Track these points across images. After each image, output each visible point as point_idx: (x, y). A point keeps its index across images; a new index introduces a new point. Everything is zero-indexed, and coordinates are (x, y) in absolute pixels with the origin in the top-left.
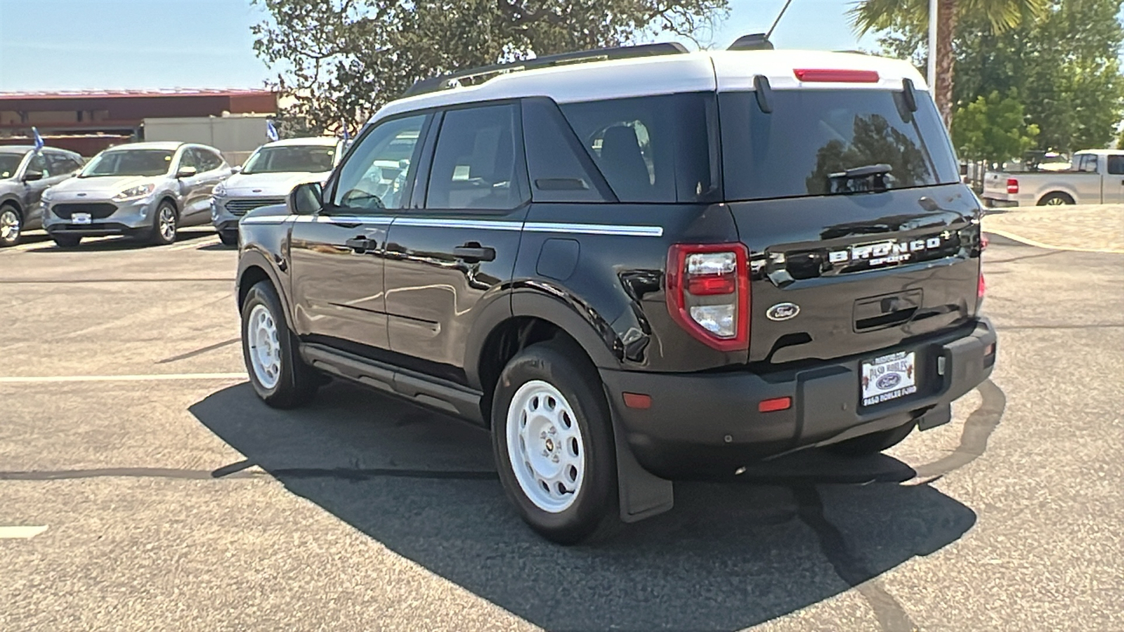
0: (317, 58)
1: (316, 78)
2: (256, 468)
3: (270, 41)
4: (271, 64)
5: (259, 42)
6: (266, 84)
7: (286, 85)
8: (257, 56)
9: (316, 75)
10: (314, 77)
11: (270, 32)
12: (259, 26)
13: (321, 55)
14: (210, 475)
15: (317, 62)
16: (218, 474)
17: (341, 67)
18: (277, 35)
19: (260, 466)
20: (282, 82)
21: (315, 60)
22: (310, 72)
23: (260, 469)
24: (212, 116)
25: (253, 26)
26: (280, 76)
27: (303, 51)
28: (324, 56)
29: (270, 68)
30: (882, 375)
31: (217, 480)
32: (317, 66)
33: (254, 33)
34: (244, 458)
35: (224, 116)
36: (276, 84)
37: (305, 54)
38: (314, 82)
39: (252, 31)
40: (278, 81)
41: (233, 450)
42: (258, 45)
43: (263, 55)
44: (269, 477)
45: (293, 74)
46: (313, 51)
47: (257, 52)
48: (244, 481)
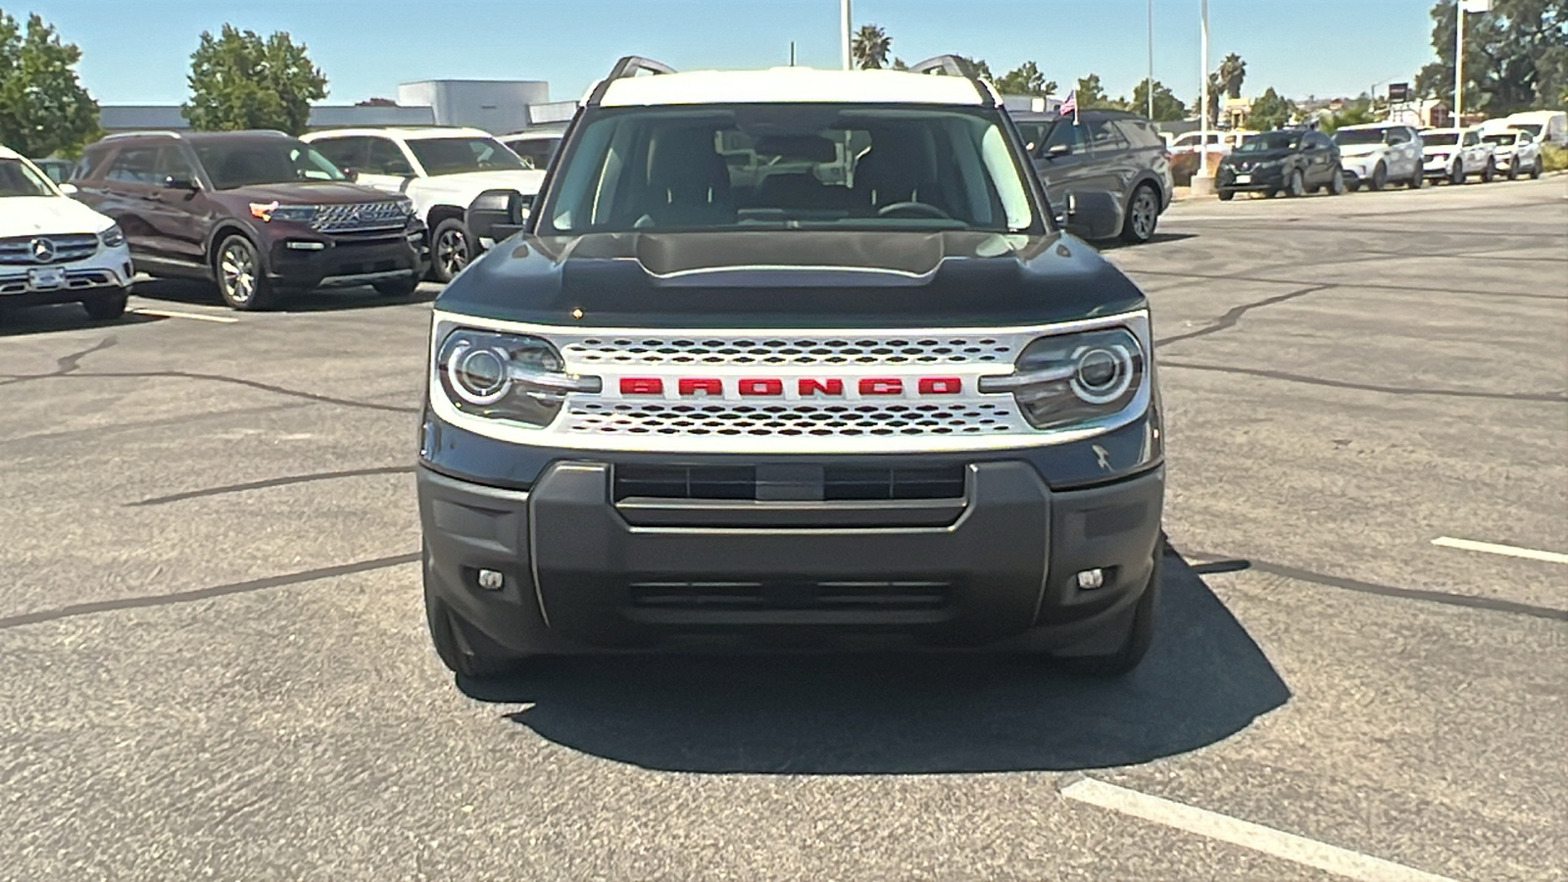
2: (1192, 563)
14: (1253, 564)
16: (1244, 565)
19: (1186, 564)
23: (1187, 560)
31: (1246, 557)
34: (1204, 577)
41: (1215, 591)
44: (1178, 549)
48: (1211, 550)
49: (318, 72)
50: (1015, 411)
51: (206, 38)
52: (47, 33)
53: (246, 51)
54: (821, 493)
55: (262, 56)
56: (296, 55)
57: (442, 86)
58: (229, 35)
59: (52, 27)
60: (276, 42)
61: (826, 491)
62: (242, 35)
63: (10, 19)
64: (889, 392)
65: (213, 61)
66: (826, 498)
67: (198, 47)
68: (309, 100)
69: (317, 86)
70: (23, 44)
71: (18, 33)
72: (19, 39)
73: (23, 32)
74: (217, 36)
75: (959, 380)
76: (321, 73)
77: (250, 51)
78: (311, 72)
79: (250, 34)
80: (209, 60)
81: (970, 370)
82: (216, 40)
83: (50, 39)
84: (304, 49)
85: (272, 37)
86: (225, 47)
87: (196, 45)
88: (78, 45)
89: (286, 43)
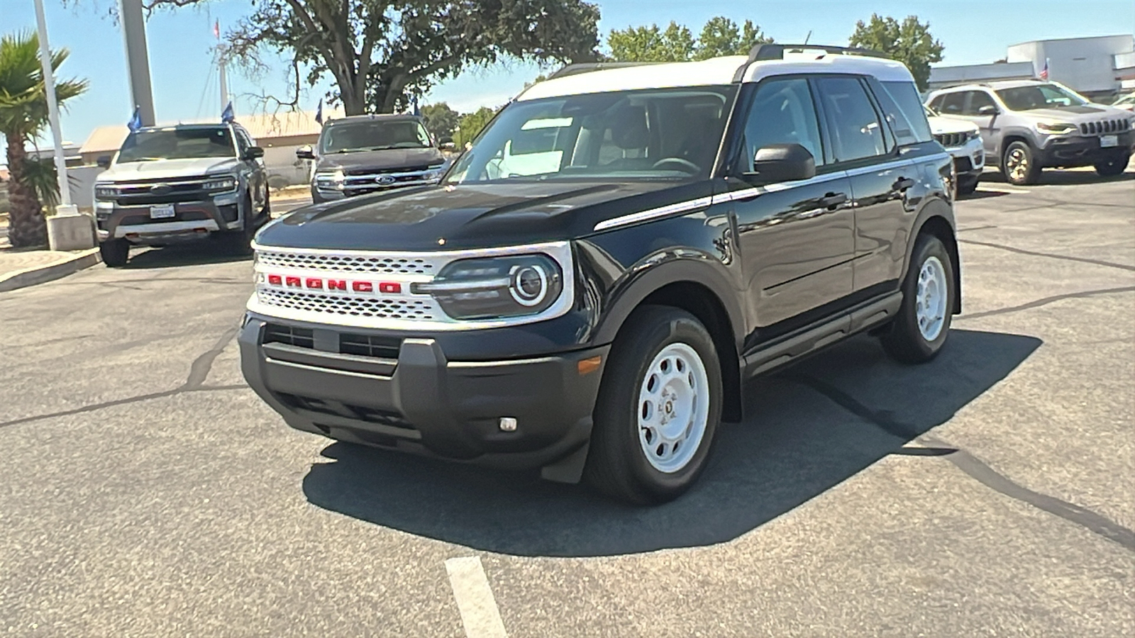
49: (937, 42)
50: (435, 305)
51: (861, 25)
52: (756, 32)
53: (887, 33)
54: (338, 348)
55: (898, 34)
56: (922, 30)
57: (1041, 44)
58: (876, 21)
59: (758, 27)
60: (908, 23)
61: (341, 349)
62: (885, 20)
63: (735, 26)
64: (365, 290)
65: (864, 41)
66: (341, 352)
67: (855, 32)
68: (930, 64)
69: (937, 52)
70: (741, 40)
71: (738, 34)
72: (738, 37)
73: (741, 33)
74: (868, 24)
75: (399, 285)
76: (939, 43)
77: (890, 33)
78: (931, 43)
79: (890, 20)
80: (861, 40)
81: (405, 279)
82: (867, 26)
83: (757, 36)
84: (927, 26)
85: (906, 20)
86: (872, 30)
87: (853, 30)
88: (774, 38)
89: (915, 24)
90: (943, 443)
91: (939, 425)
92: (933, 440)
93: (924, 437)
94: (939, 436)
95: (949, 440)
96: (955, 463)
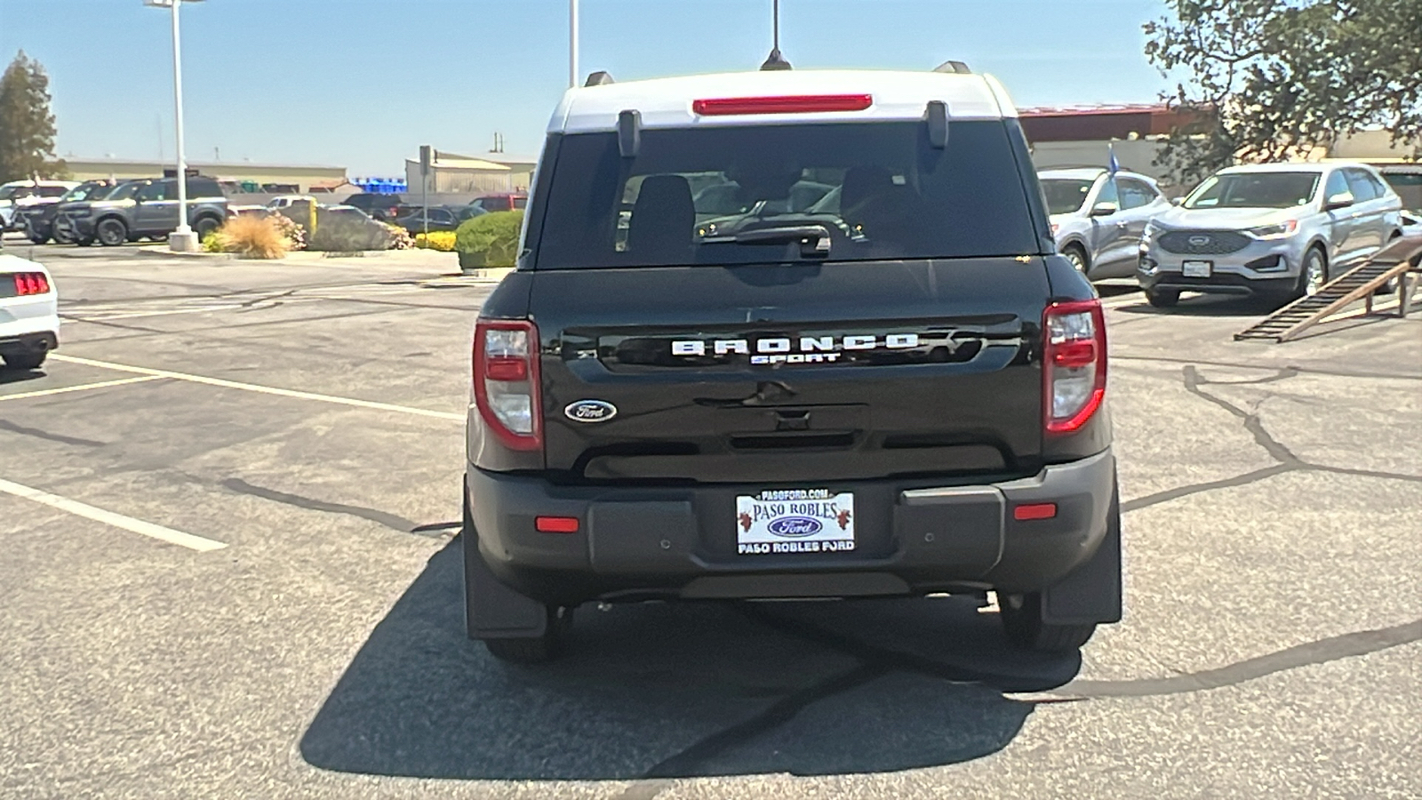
0: (1232, 62)
1: (1228, 89)
3: (1169, 43)
4: (1168, 71)
5: (1154, 45)
6: (1163, 97)
7: (1187, 98)
8: (1151, 63)
9: (1229, 84)
10: (1225, 86)
11: (1169, 30)
12: (1153, 24)
13: (1235, 58)
15: (1231, 66)
17: (1258, 72)
18: (1178, 34)
20: (1182, 94)
21: (1228, 63)
22: (1221, 80)
24: (1114, 139)
25: (1145, 24)
26: (1180, 87)
27: (1212, 53)
28: (1241, 58)
29: (1165, 76)
30: (778, 516)
32: (1231, 72)
33: (1147, 33)
35: (1131, 139)
36: (1174, 98)
37: (1213, 56)
38: (1225, 93)
39: (1145, 30)
40: (1176, 92)
42: (1151, 48)
43: (1158, 61)
45: (1199, 85)
46: (1227, 53)
47: (1149, 57)
90: (428, 535)
91: (438, 553)
92: (438, 536)
93: (448, 539)
94: (435, 541)
95: (423, 539)
96: (410, 522)
